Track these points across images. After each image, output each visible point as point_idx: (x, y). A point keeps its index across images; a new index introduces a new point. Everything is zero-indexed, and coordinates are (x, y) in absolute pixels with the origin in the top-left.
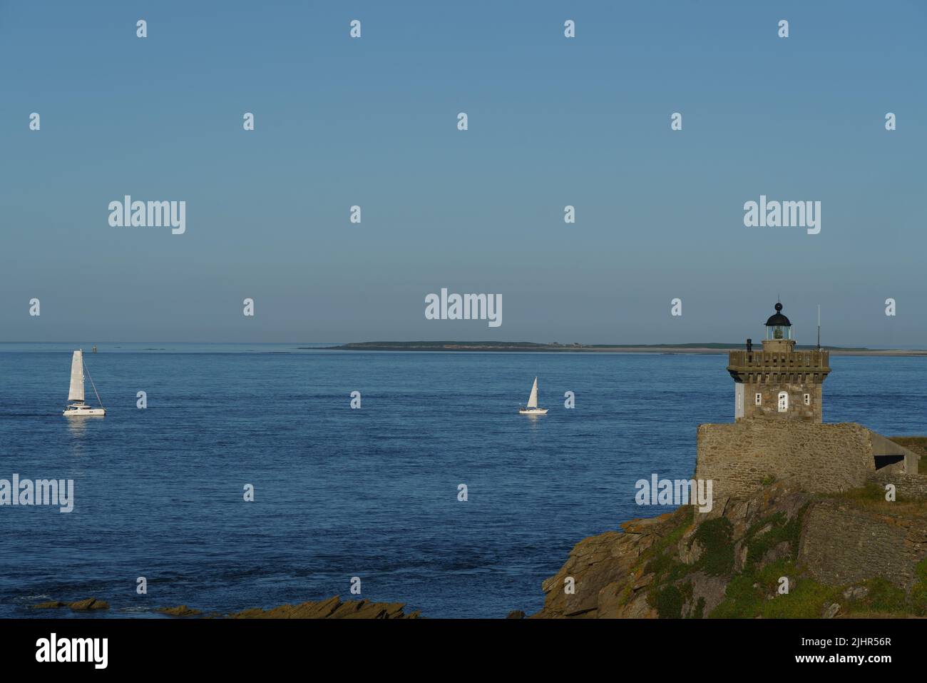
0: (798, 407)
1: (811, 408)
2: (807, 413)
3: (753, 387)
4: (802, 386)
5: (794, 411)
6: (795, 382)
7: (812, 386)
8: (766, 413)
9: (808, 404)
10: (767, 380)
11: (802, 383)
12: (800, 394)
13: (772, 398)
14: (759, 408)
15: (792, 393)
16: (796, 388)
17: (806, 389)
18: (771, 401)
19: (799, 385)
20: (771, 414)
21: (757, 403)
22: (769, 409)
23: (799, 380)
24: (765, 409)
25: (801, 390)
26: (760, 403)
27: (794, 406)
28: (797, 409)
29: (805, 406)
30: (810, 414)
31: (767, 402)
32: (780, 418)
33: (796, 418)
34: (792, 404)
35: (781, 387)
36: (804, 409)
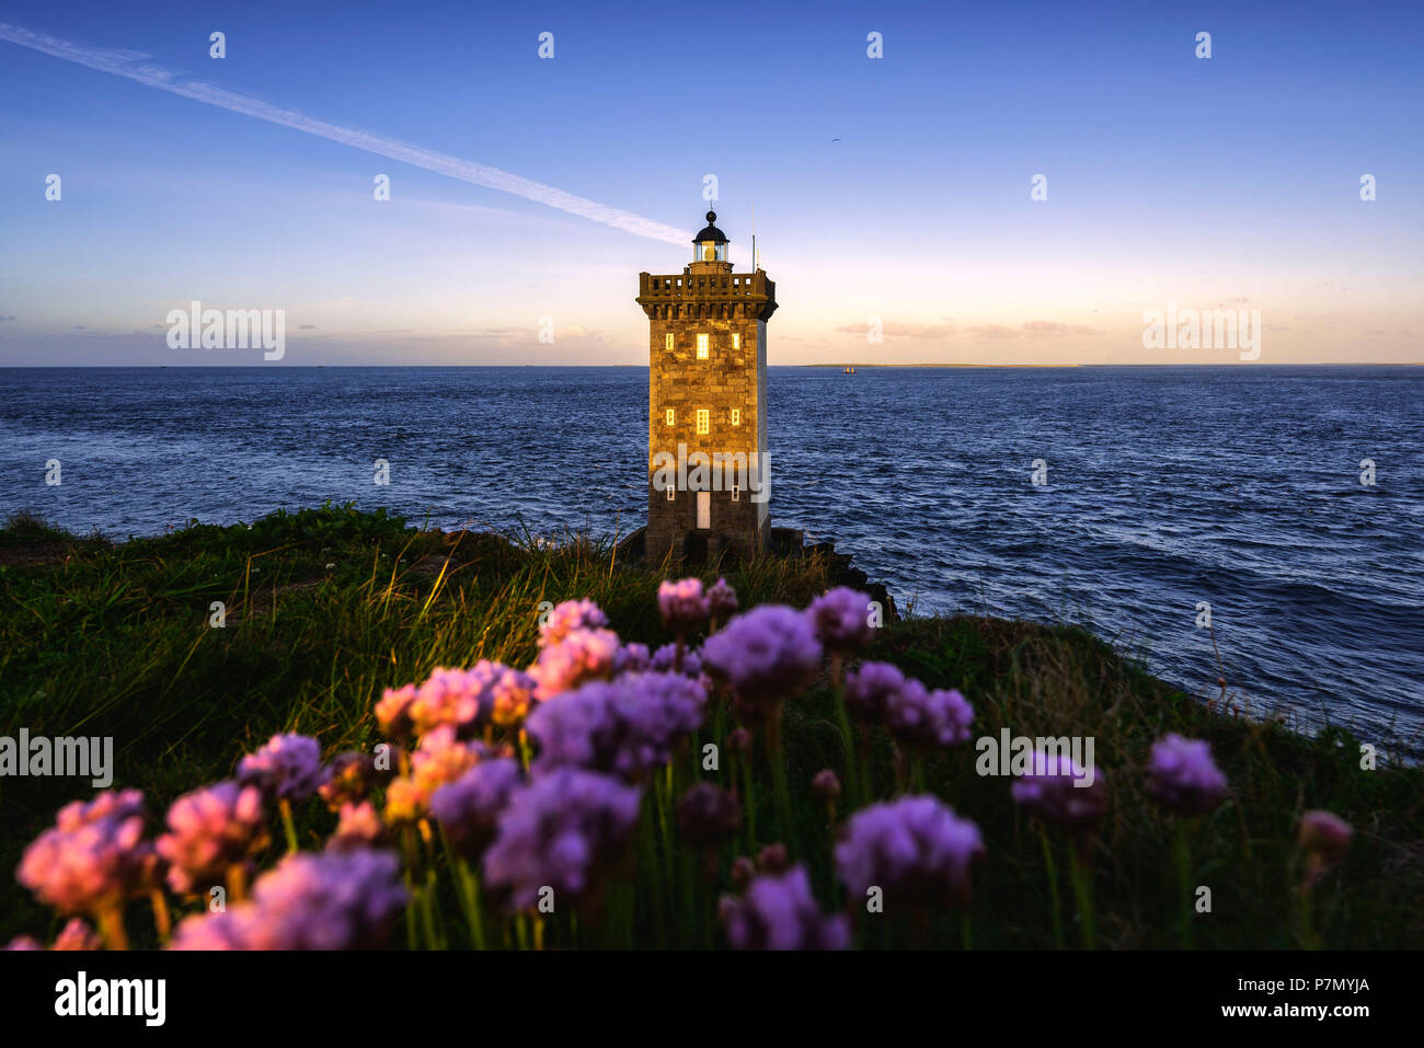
0: (723, 352)
1: (741, 353)
2: (736, 360)
3: (662, 326)
4: (729, 322)
5: (718, 357)
6: (720, 318)
7: (742, 322)
8: (679, 361)
10: (681, 315)
11: (730, 317)
12: (726, 333)
13: (687, 339)
14: (671, 354)
15: (716, 332)
16: (721, 326)
17: (736, 328)
18: (687, 344)
19: (725, 322)
20: (687, 363)
21: (667, 348)
22: (684, 356)
23: (725, 315)
24: (678, 356)
25: (727, 328)
26: (672, 348)
27: (718, 352)
28: (722, 355)
29: (734, 351)
30: (740, 362)
32: (698, 368)
33: (720, 367)
34: (715, 349)
35: (701, 324)
36: (732, 355)
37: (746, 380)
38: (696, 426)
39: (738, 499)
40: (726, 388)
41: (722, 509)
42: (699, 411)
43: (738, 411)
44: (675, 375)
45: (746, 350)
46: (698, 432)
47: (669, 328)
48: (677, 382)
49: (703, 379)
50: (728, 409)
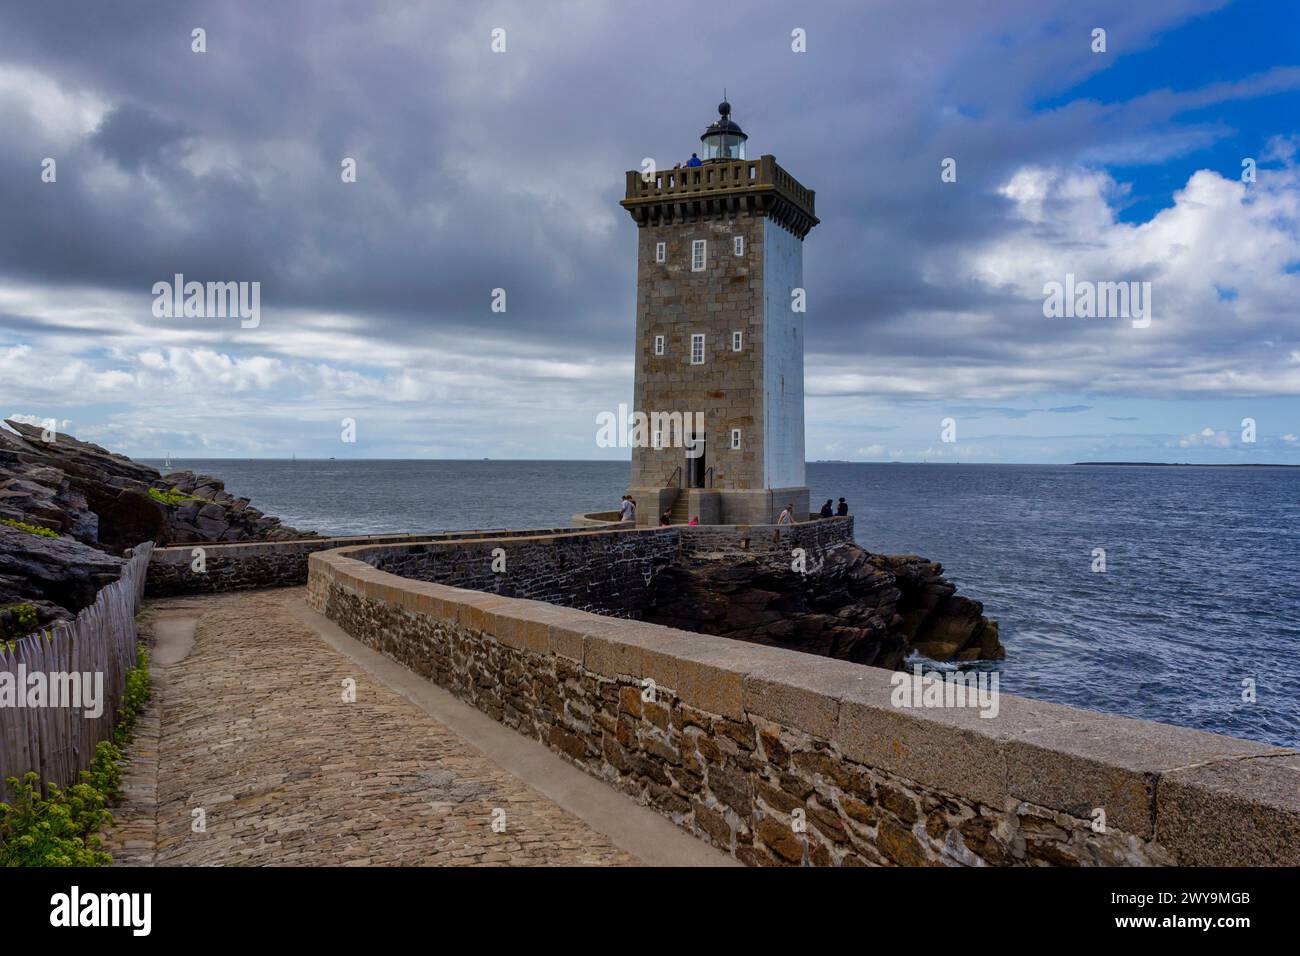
0: (724, 260)
1: (745, 262)
2: (739, 269)
3: (653, 231)
4: (731, 223)
5: (717, 267)
6: (720, 218)
8: (672, 276)
9: (741, 254)
11: (732, 218)
12: (727, 238)
13: (681, 248)
14: (662, 268)
15: (715, 237)
16: (720, 228)
17: (739, 229)
18: (679, 254)
19: (726, 223)
20: (680, 277)
21: (658, 260)
22: (677, 268)
23: (727, 215)
24: (670, 269)
25: (728, 231)
26: (663, 260)
28: (722, 264)
29: (736, 258)
30: (744, 271)
31: (674, 256)
32: (694, 283)
33: (720, 280)
34: (713, 258)
35: (698, 229)
36: (734, 263)
37: (750, 294)
38: (689, 355)
39: (738, 447)
40: (726, 305)
41: (718, 459)
42: (693, 336)
43: (740, 333)
44: (666, 293)
45: (750, 256)
46: (692, 362)
47: (661, 237)
48: (668, 301)
49: (699, 296)
50: (729, 331)
